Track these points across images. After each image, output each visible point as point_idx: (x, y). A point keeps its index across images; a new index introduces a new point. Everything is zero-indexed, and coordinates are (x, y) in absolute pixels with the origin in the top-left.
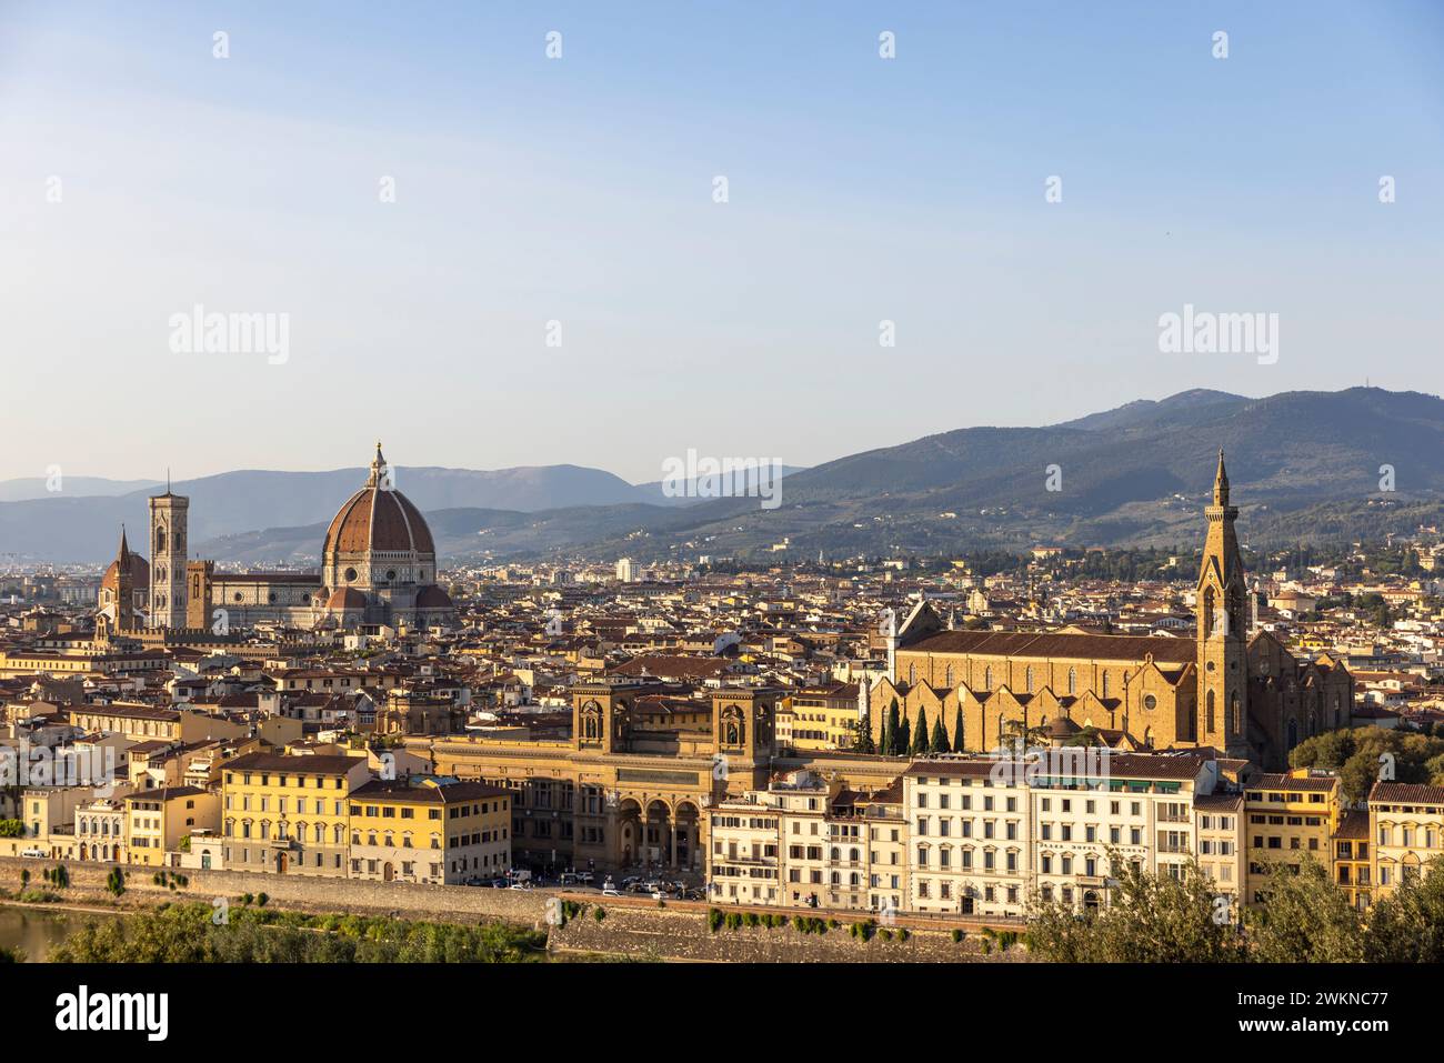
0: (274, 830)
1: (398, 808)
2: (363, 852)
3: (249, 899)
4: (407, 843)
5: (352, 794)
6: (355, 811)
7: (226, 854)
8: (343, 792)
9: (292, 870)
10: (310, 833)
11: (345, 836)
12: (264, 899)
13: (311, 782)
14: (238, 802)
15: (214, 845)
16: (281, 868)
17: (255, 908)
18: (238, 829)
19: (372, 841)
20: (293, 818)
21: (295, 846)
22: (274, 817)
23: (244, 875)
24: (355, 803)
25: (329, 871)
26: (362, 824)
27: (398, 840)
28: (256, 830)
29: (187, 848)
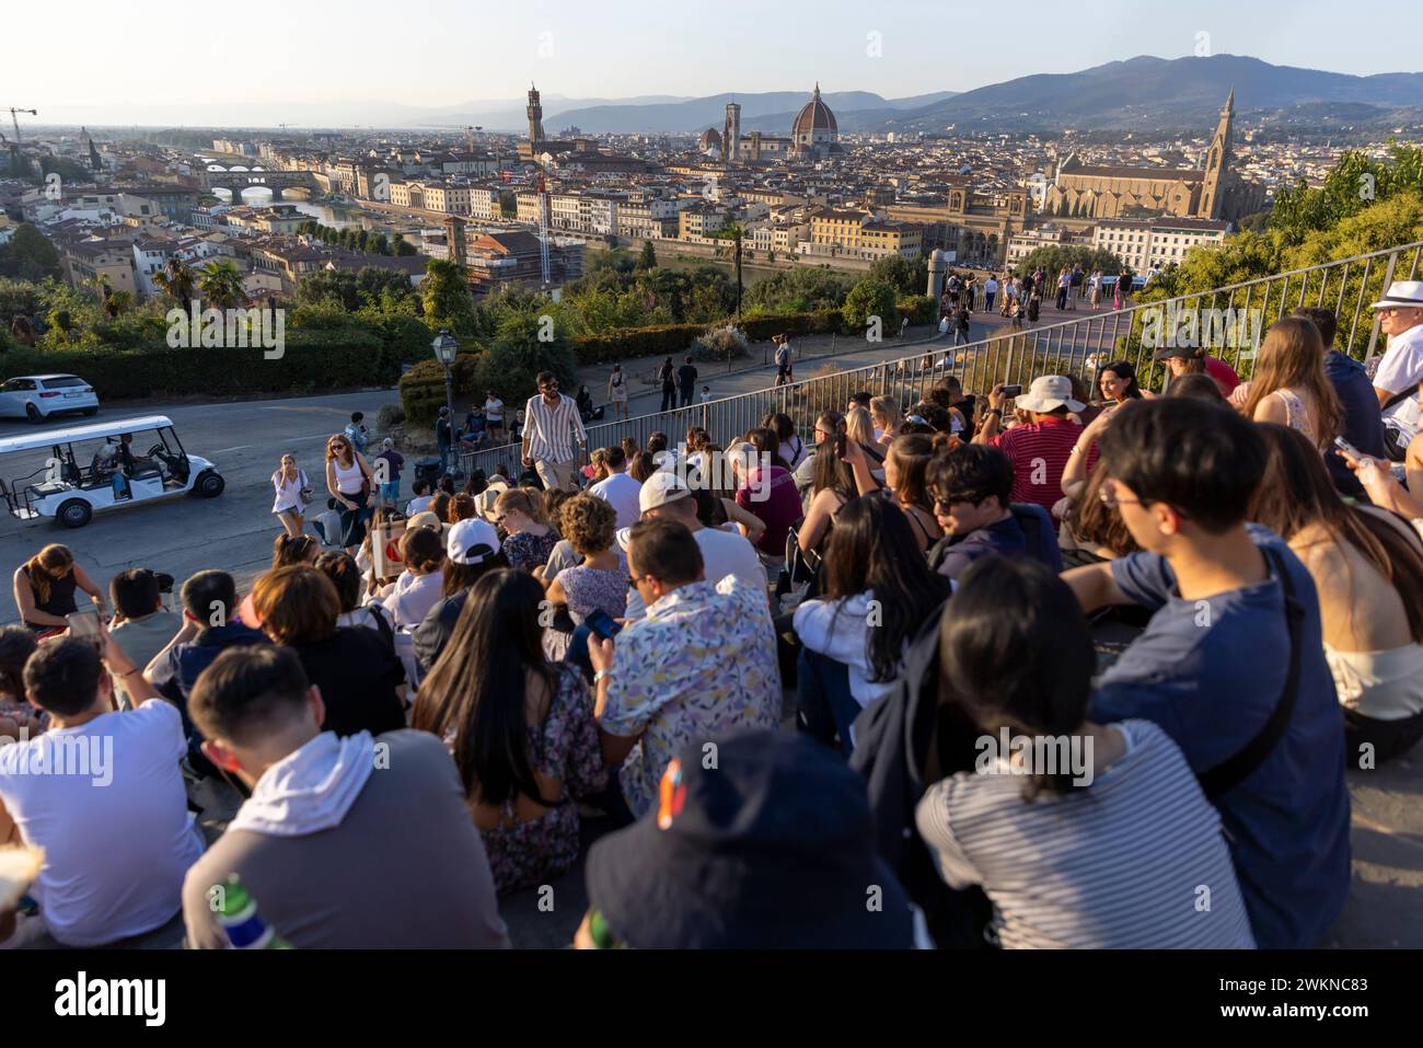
0: (831, 240)
1: (881, 233)
2: (867, 250)
3: (823, 266)
4: (884, 247)
5: (863, 228)
6: (864, 234)
7: (812, 249)
8: (860, 227)
9: (837, 255)
10: (846, 242)
11: (860, 244)
12: (828, 266)
13: (847, 222)
14: (817, 229)
15: (808, 246)
16: (833, 254)
17: (825, 269)
18: (817, 239)
19: (870, 245)
20: (839, 236)
21: (840, 246)
22: (832, 235)
23: (820, 257)
24: (864, 231)
25: (852, 256)
26: (867, 239)
27: (880, 245)
28: (824, 240)
29: (797, 245)
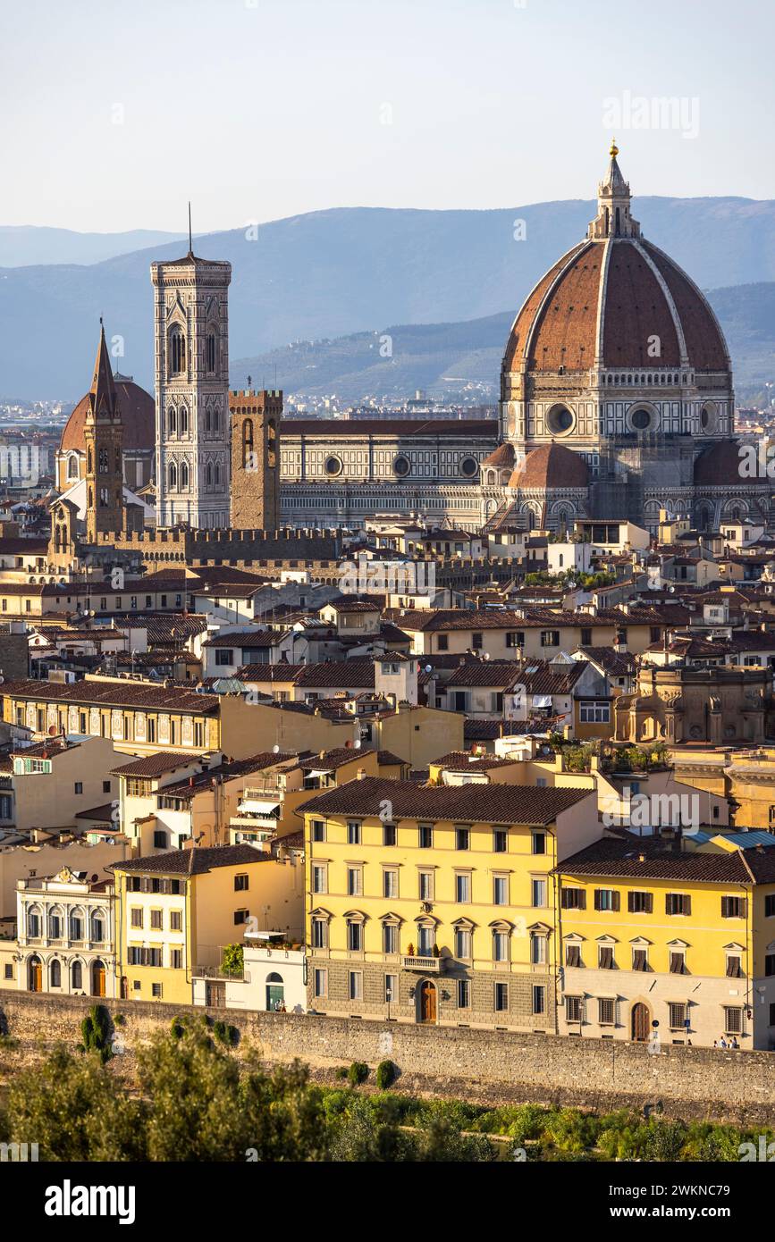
0: (408, 936)
1: (659, 895)
2: (589, 982)
3: (361, 1073)
4: (678, 966)
5: (564, 866)
6: (572, 899)
7: (314, 982)
8: (547, 862)
9: (447, 1017)
10: (482, 944)
11: (552, 950)
12: (390, 1073)
13: (482, 840)
14: (336, 878)
15: (290, 964)
16: (423, 1013)
17: (373, 1091)
18: (338, 933)
19: (607, 961)
20: (448, 912)
21: (452, 968)
22: (411, 910)
23: (349, 1025)
24: (571, 883)
25: (520, 1021)
26: (587, 924)
27: (659, 958)
28: (372, 936)
29: (236, 969)
